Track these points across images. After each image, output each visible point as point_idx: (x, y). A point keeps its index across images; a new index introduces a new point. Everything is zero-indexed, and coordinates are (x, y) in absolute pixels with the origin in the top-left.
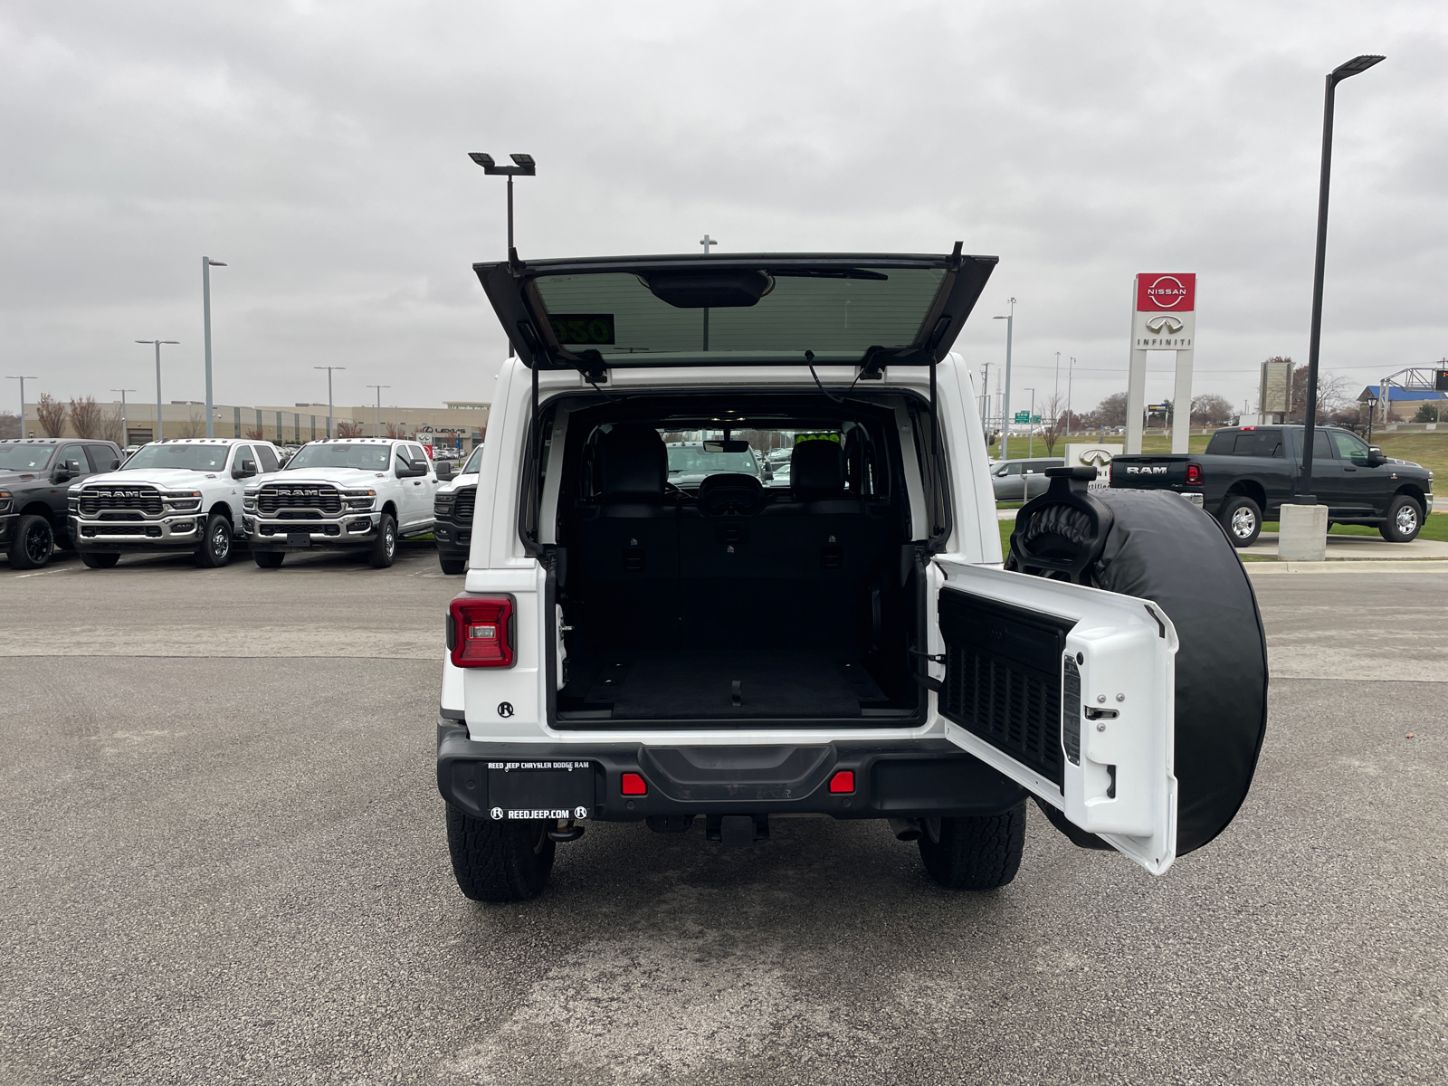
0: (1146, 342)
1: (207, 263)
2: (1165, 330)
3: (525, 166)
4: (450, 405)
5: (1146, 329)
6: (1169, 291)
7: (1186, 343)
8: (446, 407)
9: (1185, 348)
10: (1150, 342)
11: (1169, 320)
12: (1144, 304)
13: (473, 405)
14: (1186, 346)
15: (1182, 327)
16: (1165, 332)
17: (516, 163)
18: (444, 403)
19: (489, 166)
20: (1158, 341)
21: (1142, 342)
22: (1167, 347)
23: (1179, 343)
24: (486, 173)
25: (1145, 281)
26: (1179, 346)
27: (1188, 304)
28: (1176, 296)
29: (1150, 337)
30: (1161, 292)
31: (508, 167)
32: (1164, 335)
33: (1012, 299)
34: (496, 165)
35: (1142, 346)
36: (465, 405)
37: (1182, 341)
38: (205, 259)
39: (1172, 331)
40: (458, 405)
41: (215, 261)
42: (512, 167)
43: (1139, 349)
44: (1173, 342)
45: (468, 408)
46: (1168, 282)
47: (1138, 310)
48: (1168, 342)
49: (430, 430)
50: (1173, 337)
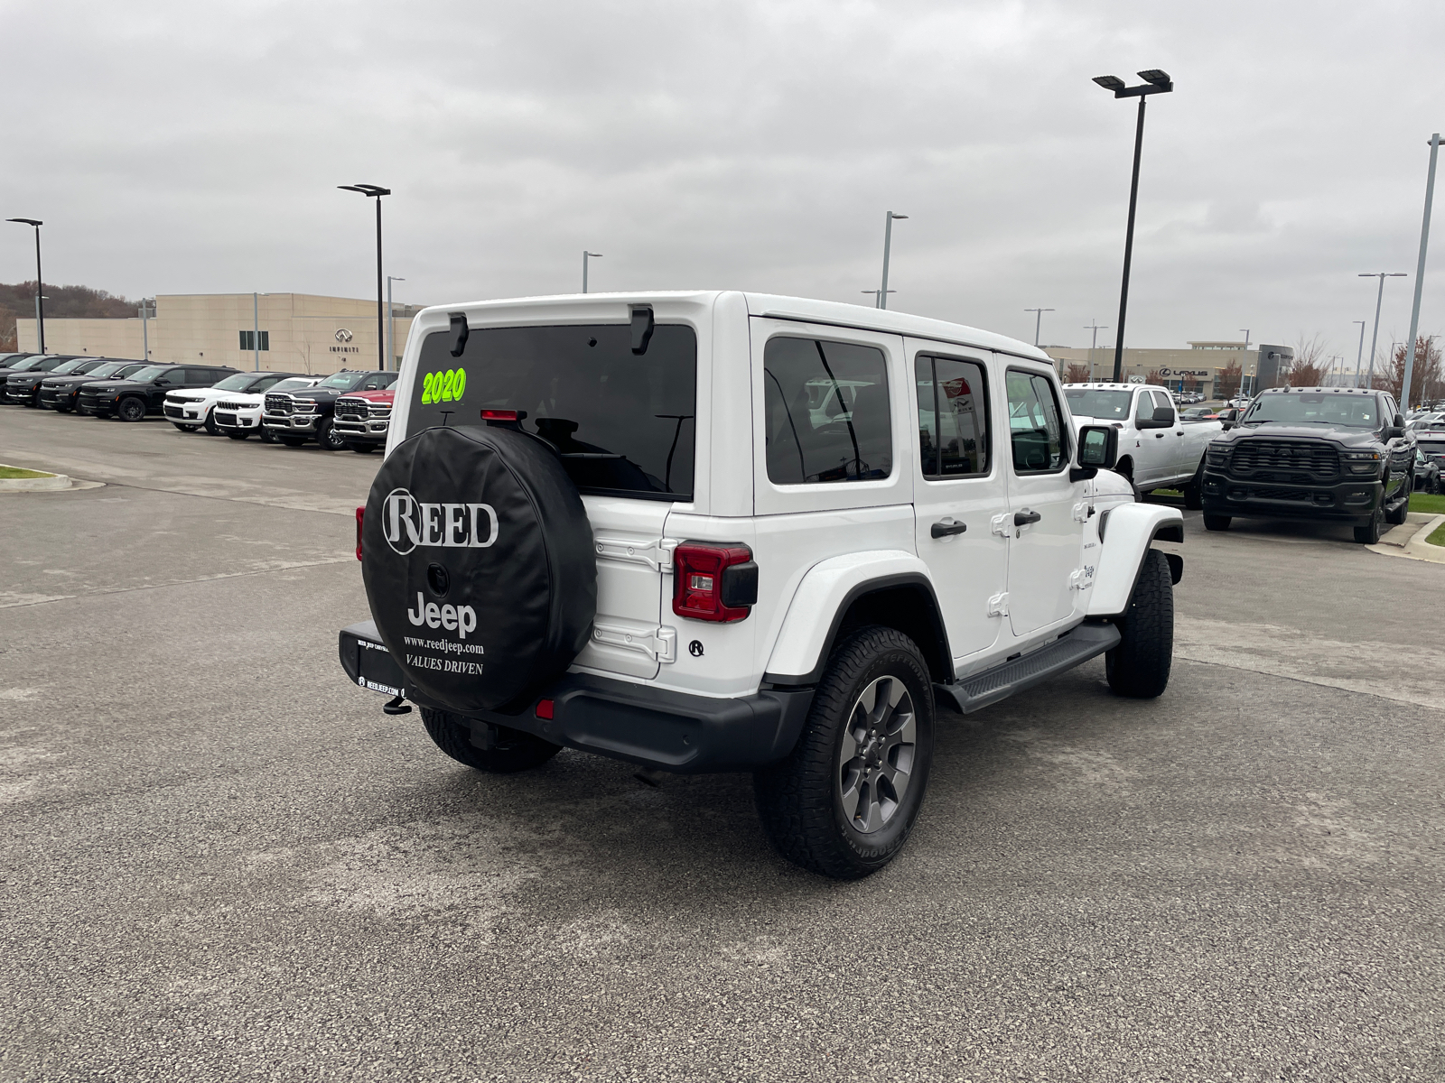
1: (891, 216)
3: (1159, 82)
4: (1195, 345)
8: (1190, 347)
13: (1221, 345)
17: (1147, 81)
18: (1188, 343)
19: (1121, 90)
24: (1116, 97)
31: (1142, 86)
34: (1126, 87)
36: (1212, 345)
38: (889, 213)
40: (1204, 345)
41: (899, 214)
42: (1146, 86)
45: (1215, 348)
49: (1167, 372)
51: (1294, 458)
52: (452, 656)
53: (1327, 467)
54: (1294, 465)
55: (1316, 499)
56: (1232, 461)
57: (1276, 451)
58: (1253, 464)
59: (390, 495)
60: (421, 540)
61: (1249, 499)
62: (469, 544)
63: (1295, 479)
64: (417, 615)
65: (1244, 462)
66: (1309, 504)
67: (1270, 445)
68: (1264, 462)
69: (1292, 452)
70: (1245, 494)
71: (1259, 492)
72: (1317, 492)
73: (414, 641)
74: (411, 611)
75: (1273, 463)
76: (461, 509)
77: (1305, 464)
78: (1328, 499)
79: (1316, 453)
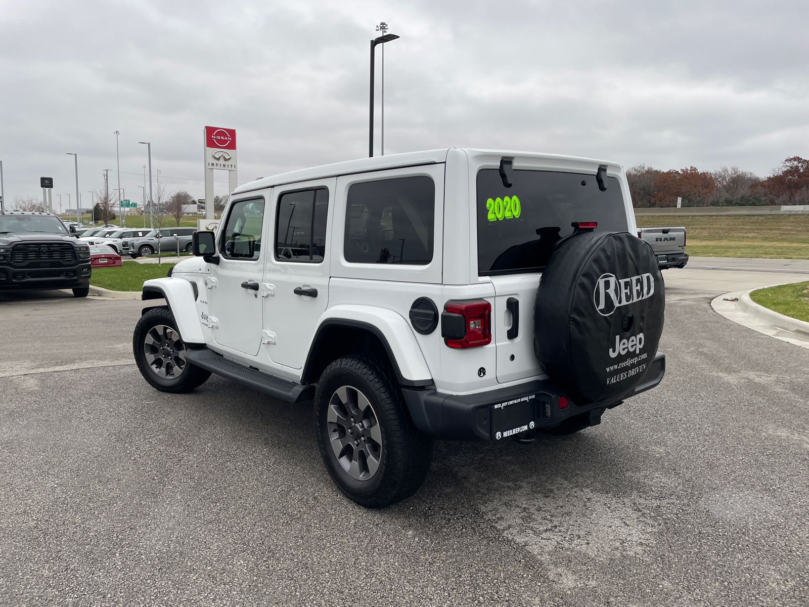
0: (213, 165)
2: (222, 159)
5: (212, 157)
6: (222, 138)
7: (233, 166)
9: (233, 169)
10: (215, 165)
11: (224, 153)
12: (210, 143)
14: (233, 168)
15: (230, 158)
16: (222, 160)
20: (219, 165)
21: (210, 164)
22: (224, 168)
23: (230, 166)
25: (210, 131)
26: (230, 168)
27: (232, 146)
28: (227, 141)
29: (215, 162)
30: (219, 137)
32: (222, 161)
33: (117, 132)
35: (211, 167)
37: (231, 165)
39: (226, 160)
43: (209, 169)
44: (226, 166)
46: (222, 133)
47: (207, 146)
48: (224, 166)
50: (226, 163)
51: (50, 253)
52: (633, 366)
53: (68, 256)
54: (50, 257)
55: (67, 275)
56: (11, 257)
57: (39, 249)
58: (26, 257)
59: (599, 280)
60: (620, 302)
61: (27, 280)
62: (642, 298)
63: (52, 265)
64: (614, 351)
65: (19, 257)
66: (64, 278)
67: (35, 246)
68: (32, 256)
69: (49, 249)
70: (24, 277)
71: (32, 275)
72: (66, 271)
73: (612, 368)
74: (611, 350)
75: (38, 257)
76: (639, 279)
77: (56, 256)
78: (73, 274)
79: (62, 249)
